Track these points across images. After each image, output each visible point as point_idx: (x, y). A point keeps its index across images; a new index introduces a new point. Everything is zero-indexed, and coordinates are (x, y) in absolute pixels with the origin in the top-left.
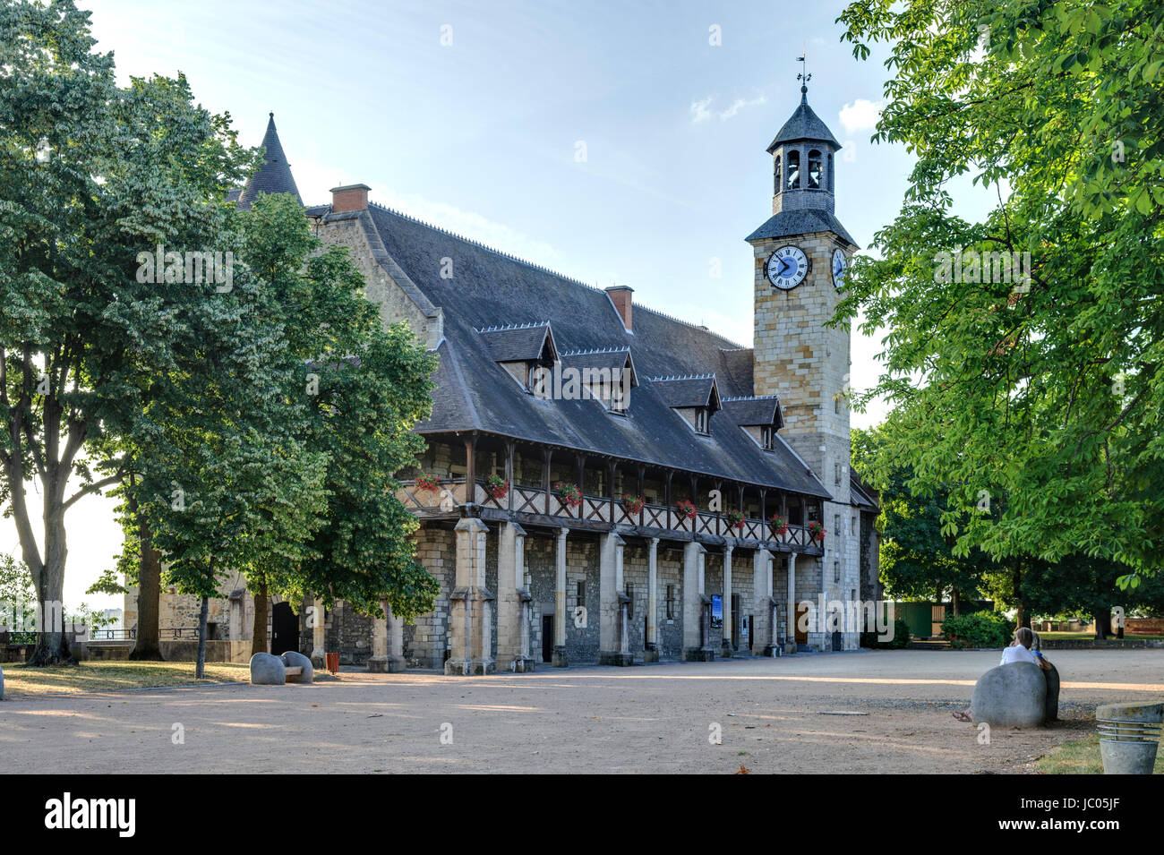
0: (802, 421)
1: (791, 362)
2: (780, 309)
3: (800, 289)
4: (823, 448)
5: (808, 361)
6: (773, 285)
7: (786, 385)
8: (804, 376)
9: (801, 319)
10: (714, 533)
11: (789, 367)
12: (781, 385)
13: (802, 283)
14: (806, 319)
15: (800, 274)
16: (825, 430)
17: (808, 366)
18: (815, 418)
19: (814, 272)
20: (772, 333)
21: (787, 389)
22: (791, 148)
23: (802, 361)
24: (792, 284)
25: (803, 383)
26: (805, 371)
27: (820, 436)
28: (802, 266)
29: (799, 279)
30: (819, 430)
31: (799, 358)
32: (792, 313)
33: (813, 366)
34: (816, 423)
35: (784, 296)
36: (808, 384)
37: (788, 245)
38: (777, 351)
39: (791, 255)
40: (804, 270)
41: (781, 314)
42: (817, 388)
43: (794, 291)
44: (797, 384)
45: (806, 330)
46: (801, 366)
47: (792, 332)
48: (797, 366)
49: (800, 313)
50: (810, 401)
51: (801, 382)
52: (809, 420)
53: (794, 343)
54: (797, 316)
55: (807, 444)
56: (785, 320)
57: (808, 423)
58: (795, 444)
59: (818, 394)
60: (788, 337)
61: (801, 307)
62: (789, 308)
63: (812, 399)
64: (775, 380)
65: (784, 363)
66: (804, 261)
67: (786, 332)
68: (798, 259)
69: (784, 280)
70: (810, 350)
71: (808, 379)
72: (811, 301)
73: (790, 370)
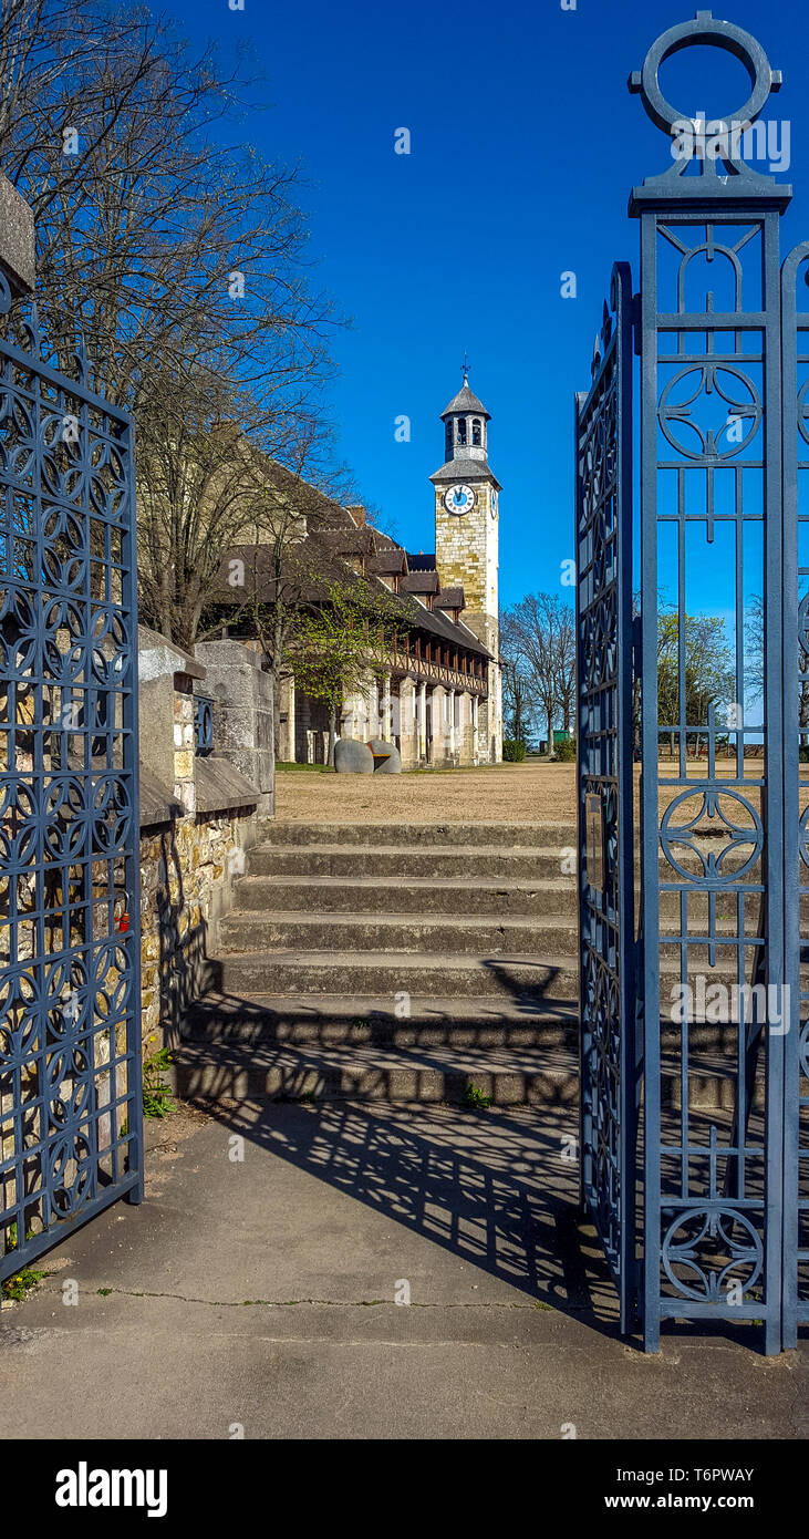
0: (471, 605)
1: (463, 564)
2: (455, 528)
3: (470, 514)
4: (487, 624)
5: (476, 564)
6: (449, 512)
7: (461, 580)
8: (472, 575)
9: (470, 535)
11: (462, 568)
12: (458, 580)
13: (471, 510)
14: (474, 535)
15: (469, 504)
16: (488, 613)
17: (476, 568)
18: (481, 604)
19: (479, 504)
20: (449, 544)
21: (461, 583)
22: (460, 417)
23: (471, 564)
24: (464, 510)
25: (472, 579)
26: (473, 571)
27: (485, 616)
28: (471, 498)
29: (469, 508)
30: (484, 612)
31: (469, 562)
32: (463, 531)
33: (479, 567)
34: (482, 608)
35: (458, 519)
36: (476, 580)
37: (461, 485)
38: (452, 556)
39: (463, 492)
40: (472, 502)
41: (456, 531)
42: (482, 583)
43: (466, 516)
44: (468, 580)
45: (473, 543)
46: (470, 568)
47: (463, 544)
48: (468, 568)
49: (469, 531)
50: (477, 592)
52: (476, 605)
53: (466, 551)
54: (467, 533)
55: (475, 622)
56: (459, 535)
57: (476, 607)
58: (467, 622)
59: (483, 587)
60: (461, 548)
61: (470, 527)
62: (462, 527)
64: (452, 577)
65: (458, 565)
66: (472, 495)
67: (459, 544)
68: (468, 494)
69: (457, 508)
70: (477, 557)
71: (475, 576)
72: (477, 523)
73: (462, 570)
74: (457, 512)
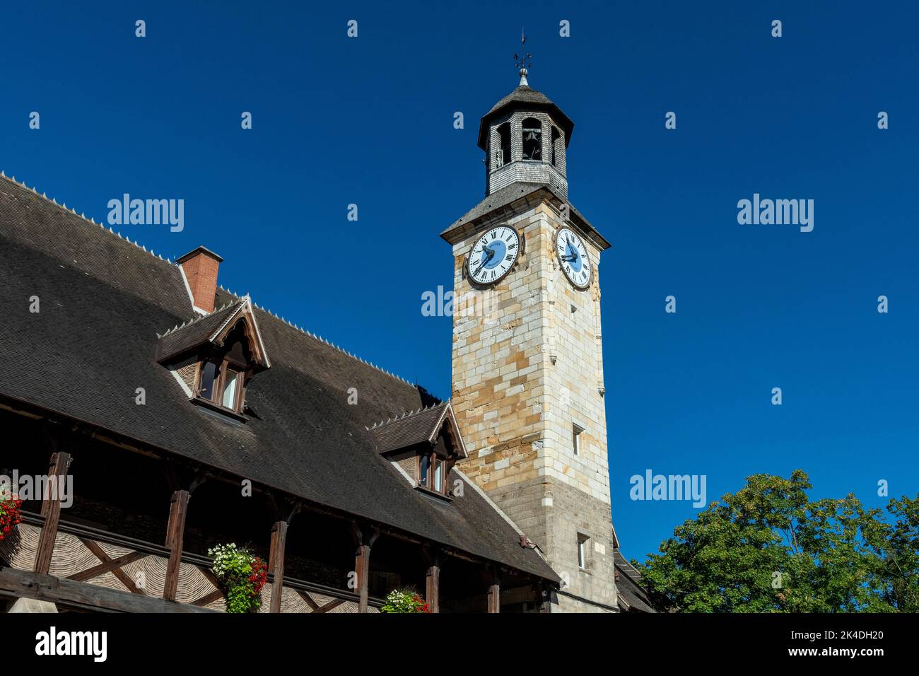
0: (516, 465)
1: (499, 379)
3: (510, 277)
4: (548, 502)
5: (522, 372)
6: (475, 283)
7: (493, 414)
8: (517, 396)
9: (513, 317)
11: (497, 388)
12: (488, 416)
13: (512, 270)
14: (520, 314)
15: (509, 258)
16: (548, 472)
17: (523, 380)
18: (535, 455)
19: (527, 250)
20: (475, 346)
21: (494, 420)
23: (515, 375)
24: (499, 272)
25: (516, 406)
26: (519, 388)
27: (543, 482)
28: (511, 247)
29: (507, 264)
30: (540, 474)
31: (510, 372)
32: (501, 312)
33: (529, 377)
34: (536, 463)
36: (523, 406)
37: (494, 227)
38: (480, 370)
39: (498, 238)
40: (513, 252)
42: (536, 409)
43: (504, 283)
44: (508, 410)
45: (519, 330)
46: (514, 382)
47: (500, 339)
48: (508, 384)
50: (526, 431)
51: (514, 405)
52: (524, 460)
53: (505, 352)
55: (523, 499)
56: (491, 324)
57: (524, 466)
58: (507, 502)
59: (538, 418)
60: (496, 347)
61: (512, 301)
63: (529, 428)
64: (478, 412)
65: (490, 383)
66: (514, 240)
67: (493, 341)
68: (507, 240)
69: (489, 272)
70: (526, 356)
71: (523, 398)
72: (525, 289)
73: (498, 392)
74: (489, 279)
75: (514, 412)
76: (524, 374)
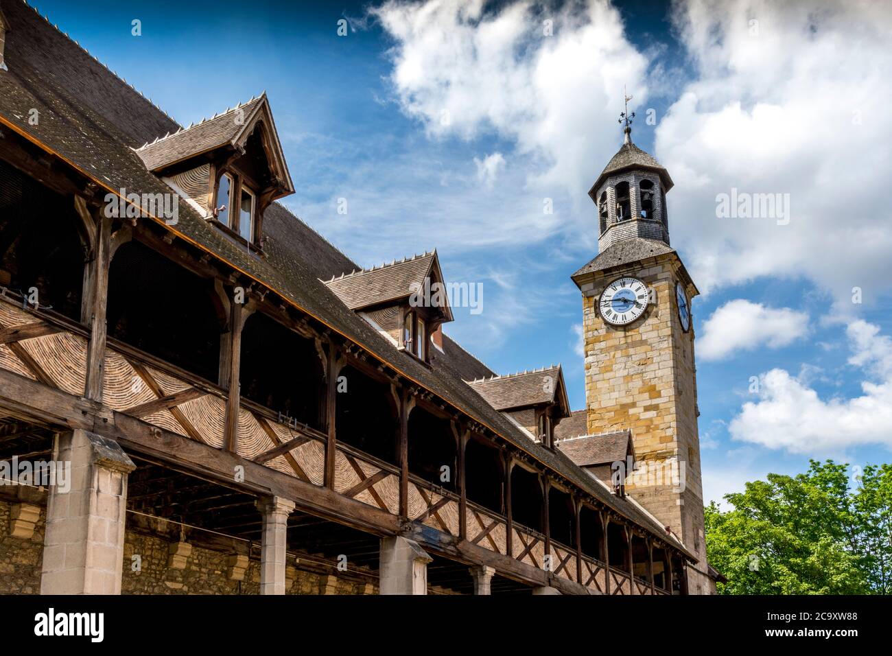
1: (634, 405)
2: (617, 348)
3: (641, 323)
5: (655, 401)
6: (606, 323)
8: (651, 420)
9: (644, 356)
10: (575, 579)
11: (632, 411)
13: (643, 317)
14: (650, 354)
15: (640, 306)
17: (655, 407)
20: (607, 375)
22: (619, 180)
23: (648, 403)
24: (630, 317)
25: (650, 427)
26: (652, 414)
28: (640, 297)
29: (638, 311)
31: (645, 400)
32: (631, 351)
33: (661, 406)
35: (621, 334)
36: (657, 427)
37: (623, 277)
38: (615, 395)
39: (627, 288)
40: (643, 302)
41: (619, 354)
42: (668, 432)
43: (634, 327)
44: (643, 430)
45: (652, 367)
46: (647, 409)
47: (632, 371)
48: (642, 409)
49: (644, 348)
50: (661, 447)
53: (637, 383)
54: (638, 353)
55: (659, 498)
56: (623, 359)
58: (646, 500)
59: (671, 438)
60: (629, 378)
61: (643, 343)
62: (628, 345)
63: (663, 445)
65: (625, 407)
66: (644, 292)
67: (625, 373)
68: (637, 290)
69: (620, 315)
70: (657, 389)
71: (656, 422)
72: (655, 334)
73: (632, 415)
74: (619, 321)
75: (648, 432)
76: (656, 403)
